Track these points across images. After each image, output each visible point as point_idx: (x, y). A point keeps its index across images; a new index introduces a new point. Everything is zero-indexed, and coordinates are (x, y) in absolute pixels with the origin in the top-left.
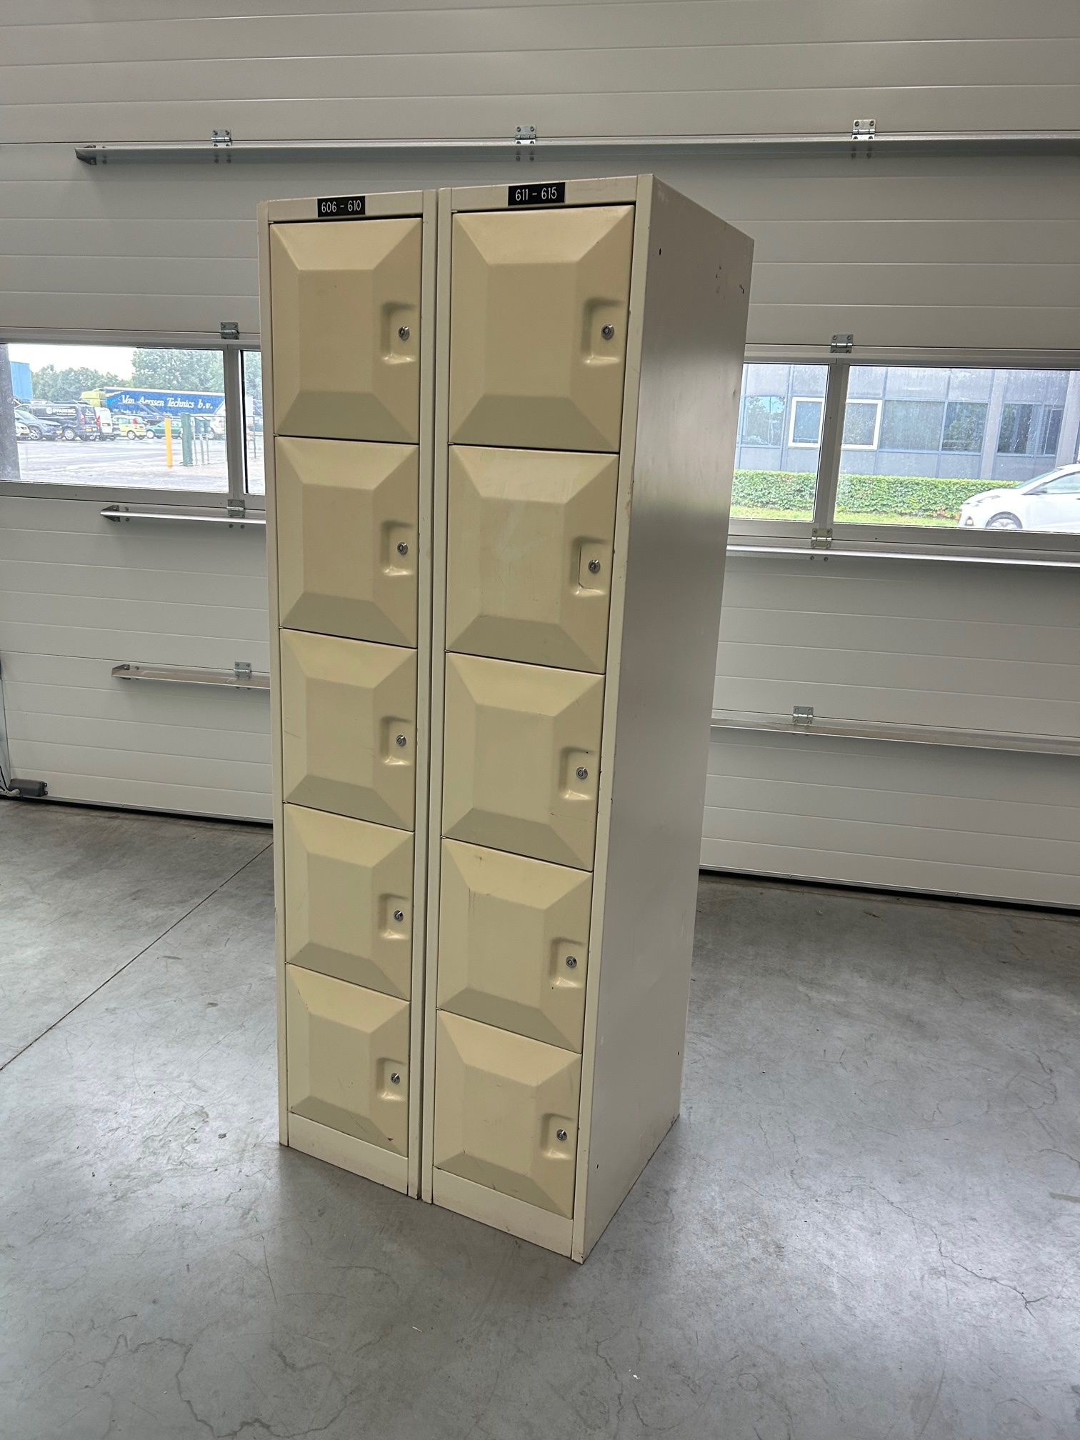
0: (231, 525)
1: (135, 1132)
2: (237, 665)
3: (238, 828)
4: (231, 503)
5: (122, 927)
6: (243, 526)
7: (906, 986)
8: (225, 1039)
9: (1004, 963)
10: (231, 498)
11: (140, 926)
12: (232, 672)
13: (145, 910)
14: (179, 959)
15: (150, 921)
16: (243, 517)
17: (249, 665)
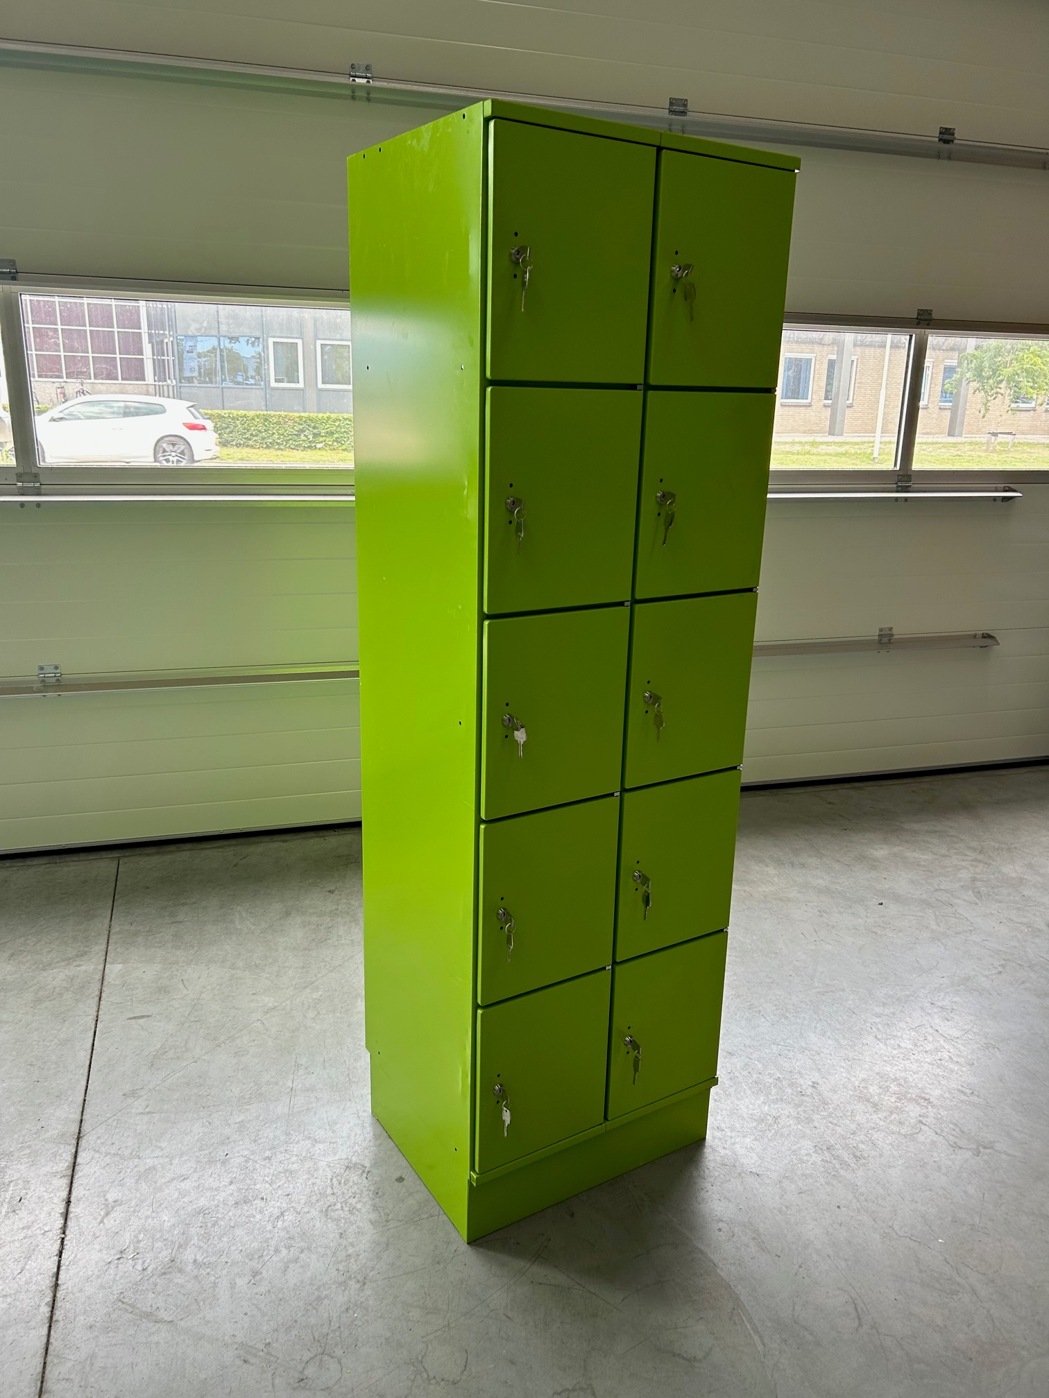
0: (22, 504)
1: (306, 1210)
2: (42, 668)
3: (57, 858)
4: (20, 477)
5: (38, 1001)
6: (38, 504)
7: (803, 865)
8: (295, 1084)
9: (845, 830)
10: (21, 470)
11: (60, 995)
12: (36, 678)
13: (45, 974)
14: (148, 1016)
15: (65, 984)
16: (39, 494)
17: (56, 668)
